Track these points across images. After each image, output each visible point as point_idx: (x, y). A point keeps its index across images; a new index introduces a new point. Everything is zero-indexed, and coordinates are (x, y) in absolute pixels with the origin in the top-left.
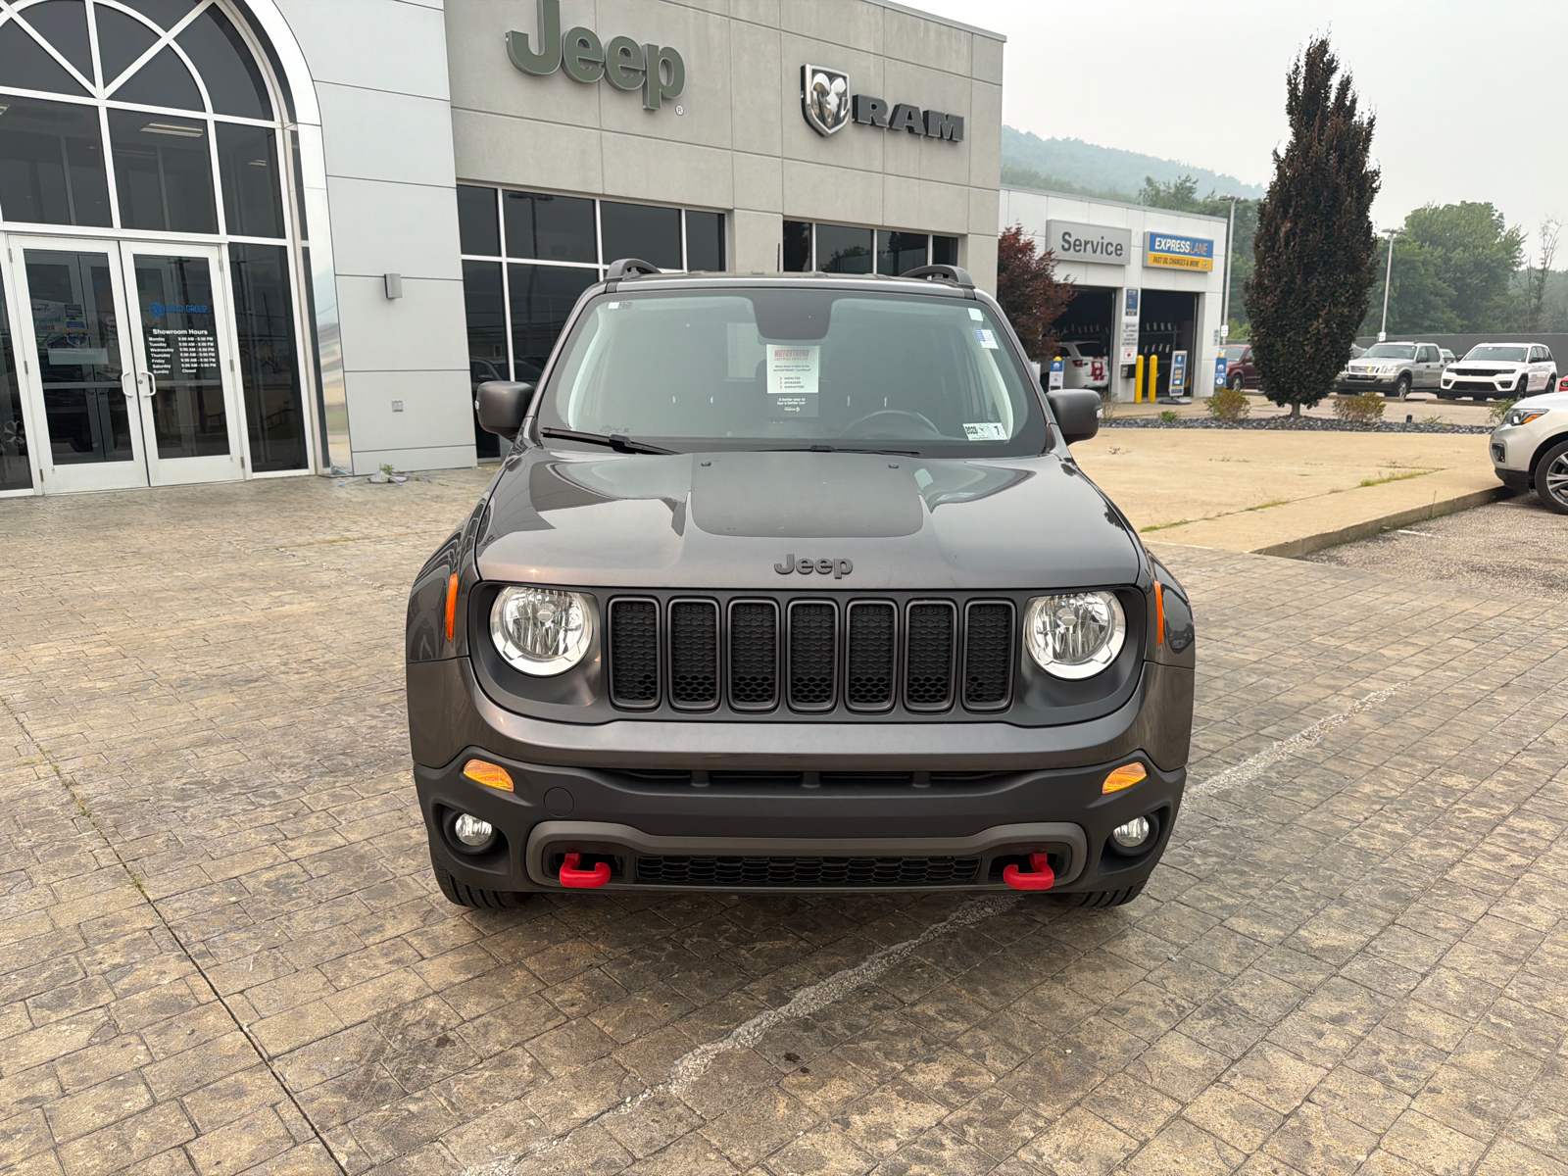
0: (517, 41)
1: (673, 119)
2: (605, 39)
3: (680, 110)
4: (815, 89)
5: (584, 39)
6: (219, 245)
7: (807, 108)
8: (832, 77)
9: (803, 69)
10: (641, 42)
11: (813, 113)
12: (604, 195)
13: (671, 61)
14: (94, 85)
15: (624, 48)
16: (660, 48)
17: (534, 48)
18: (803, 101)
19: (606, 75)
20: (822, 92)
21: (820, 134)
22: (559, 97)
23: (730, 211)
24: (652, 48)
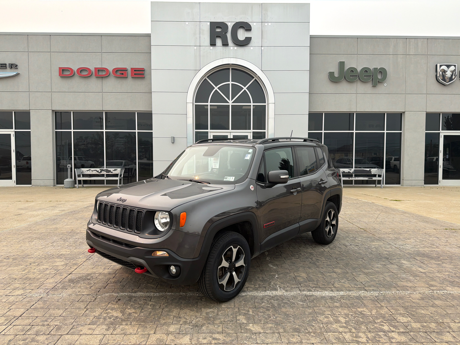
0: (331, 74)
2: (359, 69)
3: (385, 85)
5: (352, 70)
6: (250, 132)
7: (438, 78)
8: (448, 66)
9: (436, 66)
10: (372, 68)
11: (440, 79)
12: (356, 112)
13: (383, 72)
14: (229, 100)
15: (366, 70)
16: (378, 68)
17: (336, 75)
18: (436, 75)
19: (359, 78)
20: (444, 71)
21: (444, 85)
22: (344, 86)
23: (404, 112)
24: (375, 69)
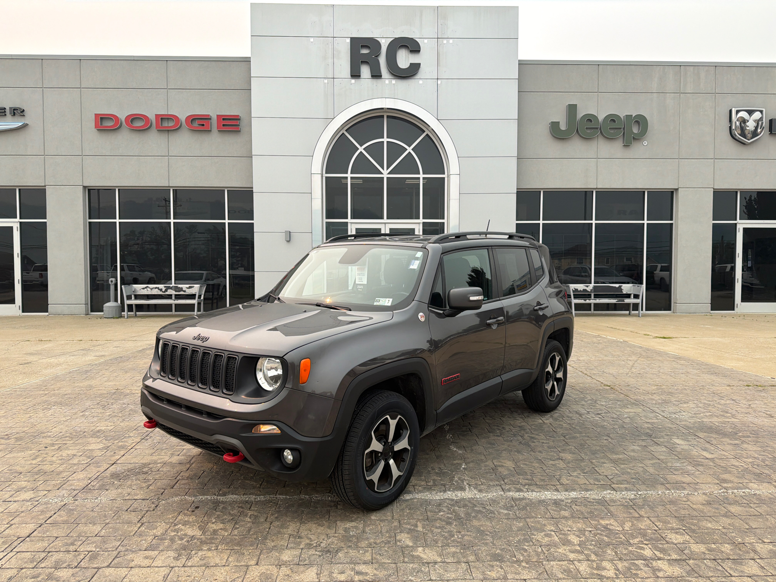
0: (554, 126)
1: (640, 149)
2: (601, 118)
3: (645, 143)
4: (737, 120)
5: (590, 119)
6: (419, 223)
8: (750, 112)
9: (731, 111)
10: (622, 115)
11: (737, 133)
12: (597, 188)
13: (641, 121)
15: (612, 119)
16: (633, 116)
17: (563, 127)
18: (730, 127)
19: (601, 132)
20: (744, 121)
21: (743, 144)
22: (576, 146)
23: (677, 190)
24: (628, 117)
